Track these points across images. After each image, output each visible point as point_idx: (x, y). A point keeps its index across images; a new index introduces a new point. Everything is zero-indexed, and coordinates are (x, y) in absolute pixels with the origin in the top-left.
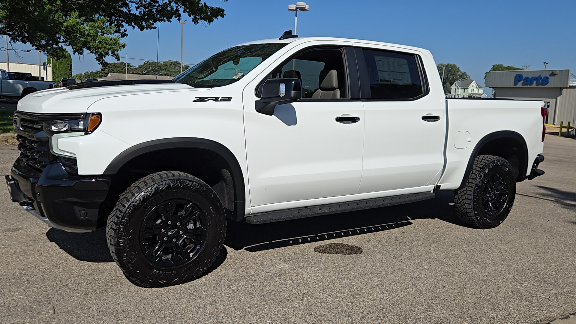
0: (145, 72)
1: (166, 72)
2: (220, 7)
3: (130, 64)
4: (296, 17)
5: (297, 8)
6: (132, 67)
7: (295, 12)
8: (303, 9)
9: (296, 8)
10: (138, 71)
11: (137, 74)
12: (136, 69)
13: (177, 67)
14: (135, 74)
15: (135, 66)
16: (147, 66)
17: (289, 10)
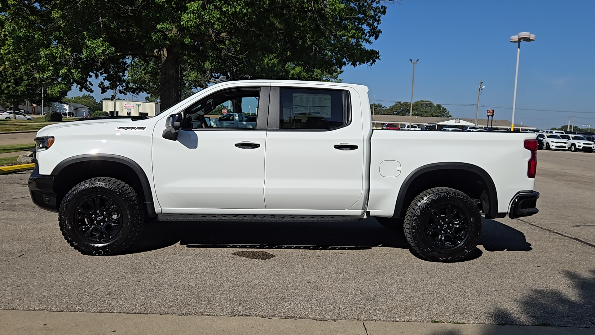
0: (396, 112)
1: (416, 113)
2: (374, 49)
3: (382, 105)
4: (519, 49)
5: (520, 39)
6: (384, 108)
7: (518, 43)
8: (527, 40)
9: (518, 39)
10: (389, 112)
11: (388, 114)
12: (388, 110)
13: (429, 107)
14: (386, 115)
15: (386, 107)
16: (398, 107)
17: (511, 42)
